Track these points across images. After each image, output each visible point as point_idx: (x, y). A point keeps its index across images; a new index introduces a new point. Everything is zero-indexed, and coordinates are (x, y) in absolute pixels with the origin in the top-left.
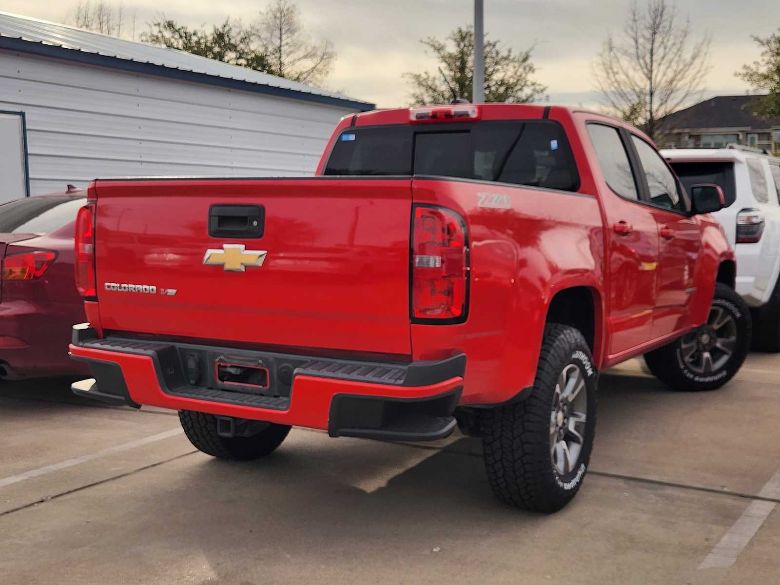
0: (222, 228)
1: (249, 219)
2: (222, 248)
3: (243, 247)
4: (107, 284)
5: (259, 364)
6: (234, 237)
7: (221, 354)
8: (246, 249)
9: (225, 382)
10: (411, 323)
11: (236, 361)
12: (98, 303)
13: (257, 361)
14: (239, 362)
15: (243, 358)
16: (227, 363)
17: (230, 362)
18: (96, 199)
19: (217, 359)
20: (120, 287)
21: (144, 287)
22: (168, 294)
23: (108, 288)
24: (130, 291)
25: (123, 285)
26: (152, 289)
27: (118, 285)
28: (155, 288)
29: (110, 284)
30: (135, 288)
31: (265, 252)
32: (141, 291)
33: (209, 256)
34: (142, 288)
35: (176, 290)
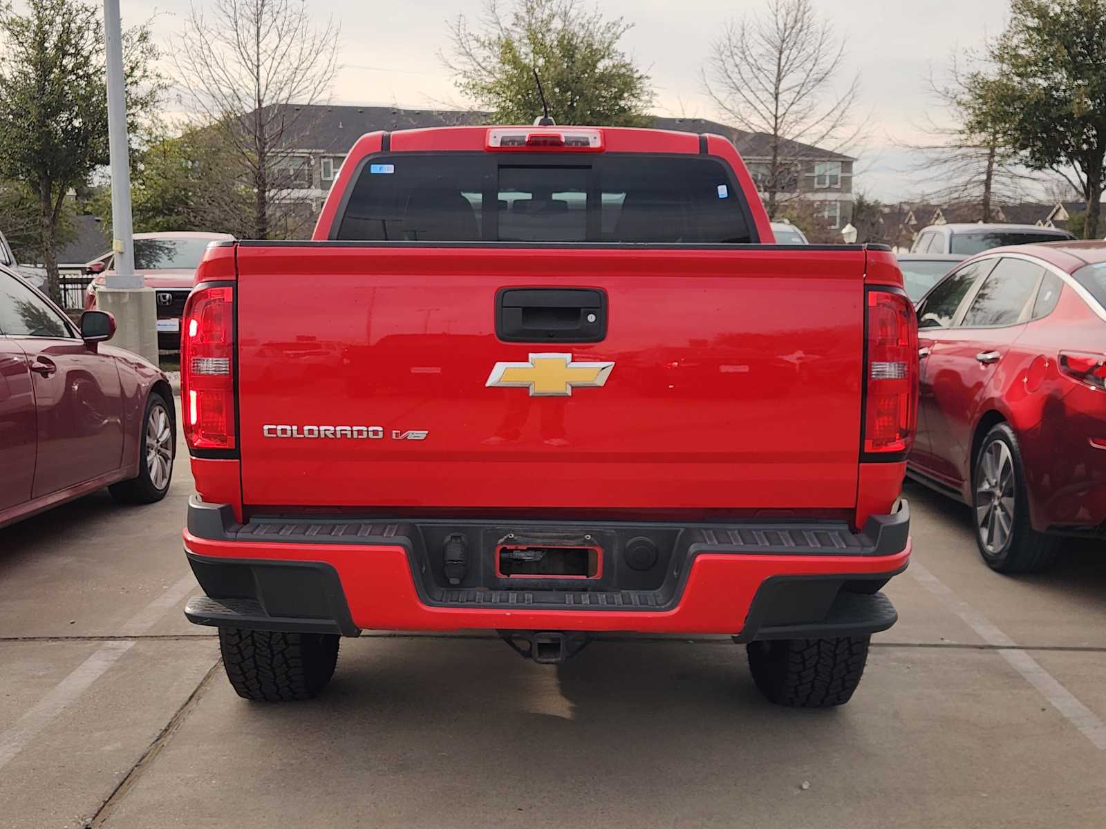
0: (526, 327)
1: (582, 310)
2: (526, 360)
3: (568, 356)
4: (266, 427)
5: (586, 540)
6: (551, 342)
7: (509, 531)
8: (573, 360)
9: (512, 576)
10: (860, 462)
11: (539, 541)
12: (238, 460)
13: (580, 537)
14: (545, 541)
15: (554, 534)
16: (520, 544)
17: (527, 544)
18: (234, 278)
19: (501, 540)
20: (300, 431)
21: (355, 428)
22: (409, 438)
23: (269, 433)
24: (322, 436)
25: (306, 428)
26: (375, 431)
27: (295, 428)
28: (381, 429)
29: (274, 427)
30: (335, 431)
31: (614, 363)
32: (349, 436)
33: (501, 374)
34: (352, 431)
35: (427, 432)
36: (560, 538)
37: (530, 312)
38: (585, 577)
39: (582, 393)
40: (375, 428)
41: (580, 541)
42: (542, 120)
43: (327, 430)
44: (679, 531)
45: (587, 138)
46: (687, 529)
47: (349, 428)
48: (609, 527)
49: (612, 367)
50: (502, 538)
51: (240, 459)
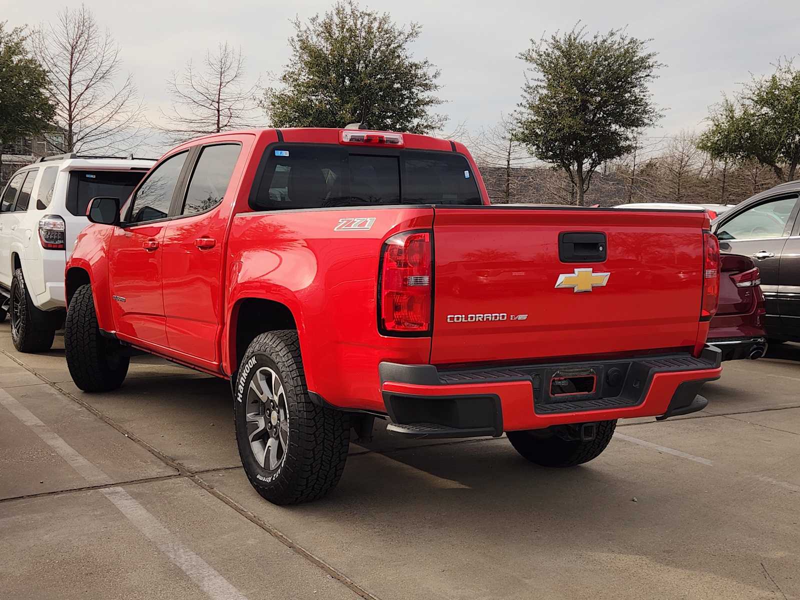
0: (577, 254)
1: (597, 244)
2: (573, 272)
3: (591, 270)
4: (449, 317)
5: (591, 372)
6: (583, 262)
7: (558, 370)
8: (593, 272)
9: (556, 395)
10: (700, 321)
11: (571, 374)
12: (430, 338)
13: (588, 370)
14: (574, 374)
15: (577, 370)
16: (562, 376)
17: (565, 376)
18: (431, 227)
19: (554, 375)
20: (466, 318)
21: (493, 315)
22: (519, 319)
23: (450, 320)
24: (477, 320)
25: (469, 316)
26: (501, 316)
27: (463, 316)
28: (505, 314)
29: (453, 316)
30: (484, 317)
31: (610, 273)
32: (490, 319)
33: (563, 280)
34: (492, 317)
35: (527, 315)
36: (579, 371)
37: (578, 246)
38: (587, 393)
39: (597, 290)
40: (496, 315)
41: (588, 373)
42: (360, 126)
43: (479, 317)
44: (630, 363)
45: (397, 139)
46: (634, 362)
47: (490, 315)
48: (600, 363)
49: (609, 276)
50: (554, 374)
51: (432, 337)
